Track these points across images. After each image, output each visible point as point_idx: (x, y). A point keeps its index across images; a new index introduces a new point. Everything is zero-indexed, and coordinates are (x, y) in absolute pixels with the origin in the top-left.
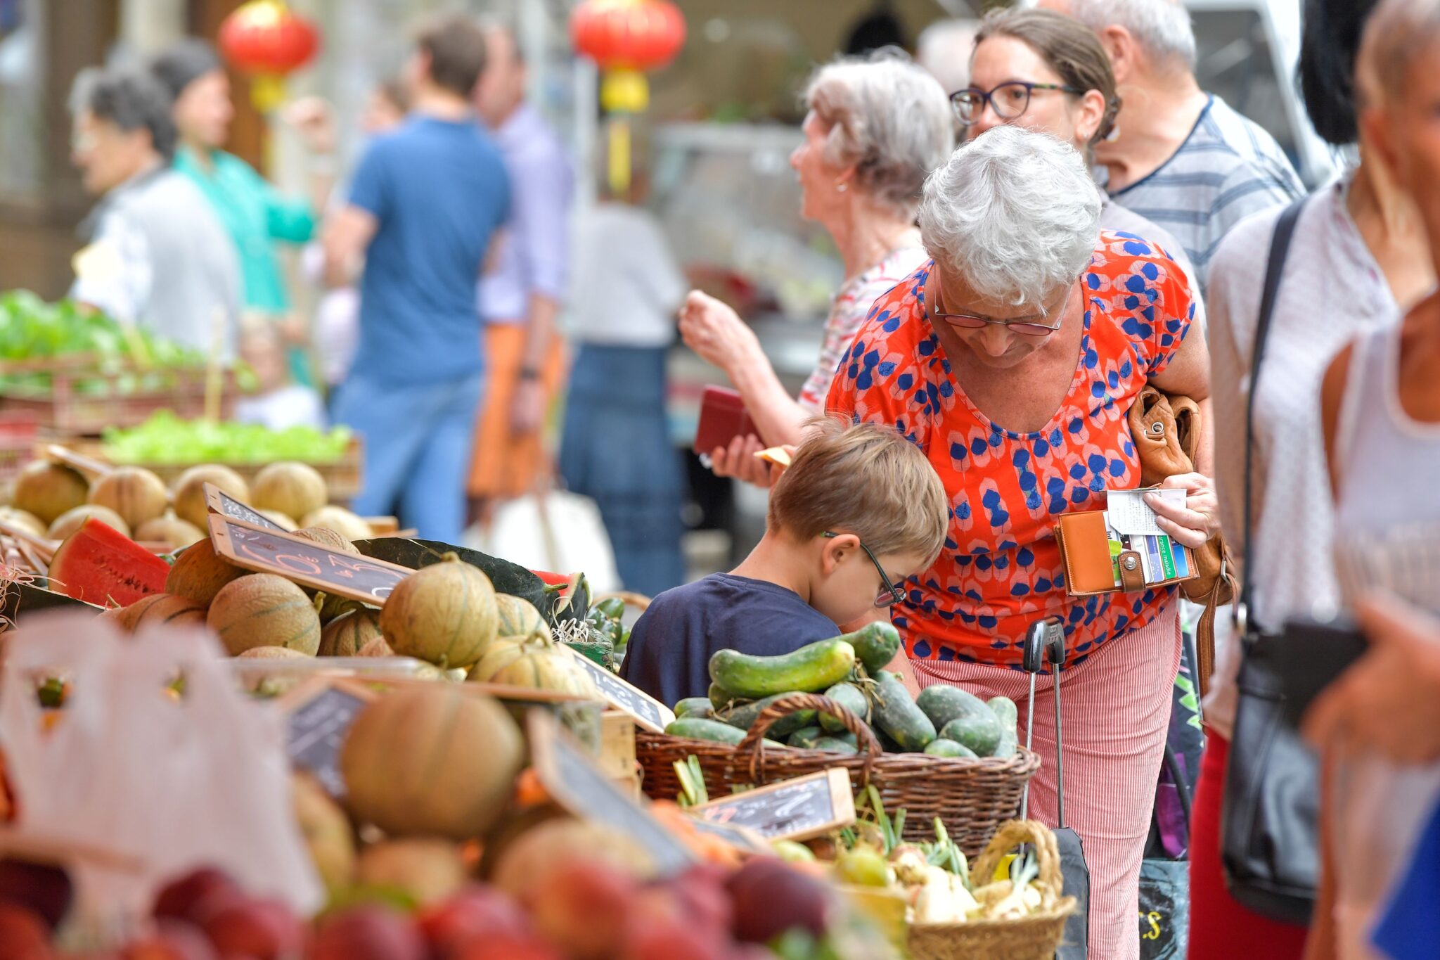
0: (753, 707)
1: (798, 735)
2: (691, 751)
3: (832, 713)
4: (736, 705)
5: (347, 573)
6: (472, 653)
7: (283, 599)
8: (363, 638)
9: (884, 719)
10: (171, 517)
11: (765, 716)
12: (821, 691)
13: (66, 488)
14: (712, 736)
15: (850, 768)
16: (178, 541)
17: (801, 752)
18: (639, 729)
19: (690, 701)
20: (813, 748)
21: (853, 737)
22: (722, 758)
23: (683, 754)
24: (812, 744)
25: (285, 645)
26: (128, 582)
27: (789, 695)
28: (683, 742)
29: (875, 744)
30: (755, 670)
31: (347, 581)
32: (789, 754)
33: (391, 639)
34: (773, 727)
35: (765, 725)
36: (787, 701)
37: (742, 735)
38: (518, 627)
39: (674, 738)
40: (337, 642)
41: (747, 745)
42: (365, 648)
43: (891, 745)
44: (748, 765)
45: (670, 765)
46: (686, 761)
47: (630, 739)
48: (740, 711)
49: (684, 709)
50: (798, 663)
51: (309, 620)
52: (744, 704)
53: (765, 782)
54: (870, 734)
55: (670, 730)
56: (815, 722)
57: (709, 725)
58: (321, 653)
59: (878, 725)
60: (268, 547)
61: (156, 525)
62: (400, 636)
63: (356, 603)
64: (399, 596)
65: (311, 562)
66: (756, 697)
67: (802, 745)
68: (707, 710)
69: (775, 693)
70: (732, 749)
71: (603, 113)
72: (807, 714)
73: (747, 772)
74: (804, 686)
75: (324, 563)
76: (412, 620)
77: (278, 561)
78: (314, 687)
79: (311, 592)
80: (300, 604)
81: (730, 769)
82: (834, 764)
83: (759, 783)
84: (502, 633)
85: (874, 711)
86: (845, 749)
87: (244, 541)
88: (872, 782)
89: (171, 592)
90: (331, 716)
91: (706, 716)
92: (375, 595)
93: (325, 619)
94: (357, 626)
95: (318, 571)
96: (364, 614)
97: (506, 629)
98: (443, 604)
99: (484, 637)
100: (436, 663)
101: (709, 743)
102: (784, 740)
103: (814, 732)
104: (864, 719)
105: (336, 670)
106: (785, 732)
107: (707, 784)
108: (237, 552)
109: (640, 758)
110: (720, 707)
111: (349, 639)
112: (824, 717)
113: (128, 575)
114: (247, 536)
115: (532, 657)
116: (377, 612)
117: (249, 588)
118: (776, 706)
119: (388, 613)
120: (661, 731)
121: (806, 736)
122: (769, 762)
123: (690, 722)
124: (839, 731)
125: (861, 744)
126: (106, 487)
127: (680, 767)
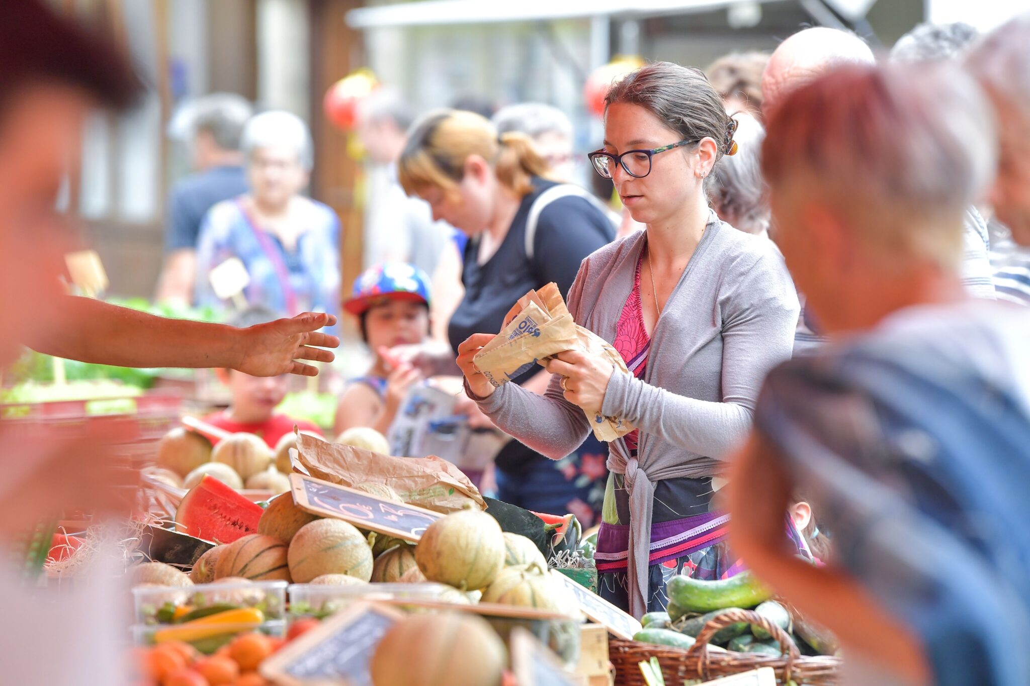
0: (701, 620)
1: (736, 641)
2: (653, 654)
3: (760, 624)
4: (687, 618)
5: (393, 518)
6: (485, 579)
7: (345, 538)
8: (405, 567)
9: (802, 629)
10: (273, 470)
11: (709, 627)
12: (753, 608)
13: (197, 448)
14: (668, 642)
15: (776, 668)
17: (737, 654)
18: (612, 637)
19: (654, 615)
20: (746, 651)
21: (777, 643)
22: (676, 659)
23: (646, 656)
24: (746, 648)
25: (346, 573)
26: (234, 524)
27: (728, 611)
28: (646, 647)
29: (795, 649)
30: (702, 591)
31: (393, 524)
32: (726, 656)
33: (423, 568)
34: (716, 635)
35: (709, 634)
36: (726, 615)
37: (691, 641)
38: (521, 559)
39: (640, 644)
40: (385, 571)
41: (696, 649)
42: (406, 574)
43: (808, 649)
44: (696, 664)
45: (636, 664)
46: (648, 661)
47: (604, 646)
48: (691, 622)
49: (649, 620)
50: (735, 586)
51: (364, 554)
52: (694, 617)
53: (710, 678)
54: (791, 641)
55: (637, 638)
56: (748, 631)
57: (666, 634)
58: (373, 580)
59: (797, 635)
60: (334, 498)
61: (262, 477)
62: (431, 567)
63: (400, 540)
64: (430, 536)
65: (366, 509)
66: (703, 612)
67: (738, 650)
68: (666, 622)
69: (717, 609)
70: (684, 652)
72: (741, 626)
73: (696, 671)
74: (740, 603)
75: (376, 510)
76: (439, 554)
77: (342, 510)
78: (358, 609)
79: (365, 532)
80: (357, 542)
81: (682, 668)
82: (763, 665)
83: (705, 679)
84: (508, 563)
85: (794, 623)
86: (771, 653)
87: (317, 494)
88: (793, 679)
89: (262, 533)
90: (370, 633)
91: (665, 626)
92: (413, 535)
93: (376, 553)
94: (400, 558)
95: (371, 516)
96: (406, 548)
97: (510, 559)
98: (463, 542)
99: (494, 567)
100: (458, 587)
101: (667, 648)
102: (725, 645)
103: (748, 639)
104: (786, 630)
105: (382, 594)
106: (725, 640)
107: (665, 680)
108: (311, 502)
109: (613, 659)
110: (675, 620)
111: (394, 568)
112: (755, 628)
113: (234, 519)
114: (319, 490)
115: (529, 582)
116: (413, 547)
117: (319, 529)
118: (718, 620)
119: (421, 549)
120: (630, 638)
121: (743, 643)
122: (712, 663)
123: (652, 632)
124: (766, 639)
125: (784, 649)
126: (225, 449)
127: (643, 666)
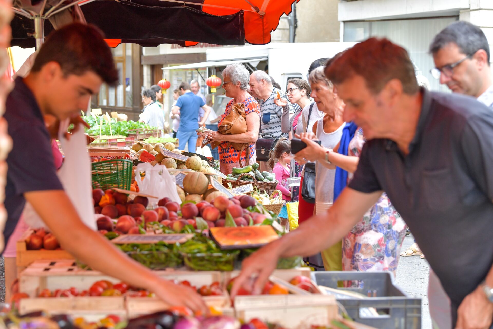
0: (238, 175)
1: (245, 179)
2: (230, 181)
3: (250, 176)
4: (236, 175)
5: (180, 157)
6: (198, 168)
7: (172, 161)
8: (183, 166)
9: (257, 176)
10: (154, 150)
11: (240, 176)
12: (248, 173)
13: (139, 146)
14: (232, 179)
15: (252, 183)
16: (155, 154)
17: (245, 181)
19: (229, 175)
20: (247, 181)
21: (253, 179)
22: (234, 182)
23: (229, 182)
24: (247, 180)
25: (172, 168)
26: (149, 159)
27: (243, 173)
28: (228, 180)
29: (256, 180)
30: (238, 170)
31: (180, 158)
32: (244, 182)
33: (187, 166)
34: (241, 178)
35: (240, 177)
36: (243, 174)
37: (237, 179)
38: (205, 165)
39: (227, 180)
40: (179, 167)
41: (237, 180)
42: (183, 168)
43: (258, 180)
44: (238, 183)
45: (227, 183)
46: (229, 183)
47: (221, 180)
48: (236, 176)
49: (228, 176)
50: (244, 169)
51: (175, 164)
52: (237, 175)
54: (255, 179)
55: (226, 179)
56: (247, 177)
57: (232, 178)
58: (177, 169)
59: (256, 177)
60: (169, 154)
61: (152, 151)
62: (188, 166)
63: (182, 161)
64: (188, 160)
65: (175, 156)
66: (239, 174)
67: (245, 180)
68: (232, 176)
69: (241, 173)
70: (236, 181)
71: (210, 92)
73: (238, 184)
74: (245, 172)
75: (177, 156)
76: (190, 164)
77: (170, 156)
78: (178, 173)
79: (175, 160)
80: (174, 162)
81: (235, 184)
82: (250, 183)
83: (240, 186)
84: (202, 165)
85: (255, 176)
86: (251, 181)
87: (166, 153)
88: (255, 185)
89: (156, 160)
90: (180, 177)
91: (232, 177)
92: (184, 160)
93: (177, 164)
94: (182, 165)
95: (176, 157)
96: (183, 163)
97: (203, 165)
98: (194, 161)
99: (200, 166)
100: (194, 170)
101: (232, 180)
102: (243, 180)
103: (247, 178)
104: (254, 176)
105: (179, 171)
106: (243, 179)
107: (232, 186)
108: (165, 154)
109: (223, 183)
110: (233, 175)
111: (181, 166)
112: (248, 176)
113: (149, 158)
114: (166, 152)
115: (207, 168)
116: (185, 163)
117: (167, 160)
118: (242, 175)
119: (187, 163)
120: (225, 179)
121: (246, 179)
122: (241, 183)
123: (229, 177)
124: (251, 178)
125: (254, 180)
126: (145, 146)
127: (228, 184)
